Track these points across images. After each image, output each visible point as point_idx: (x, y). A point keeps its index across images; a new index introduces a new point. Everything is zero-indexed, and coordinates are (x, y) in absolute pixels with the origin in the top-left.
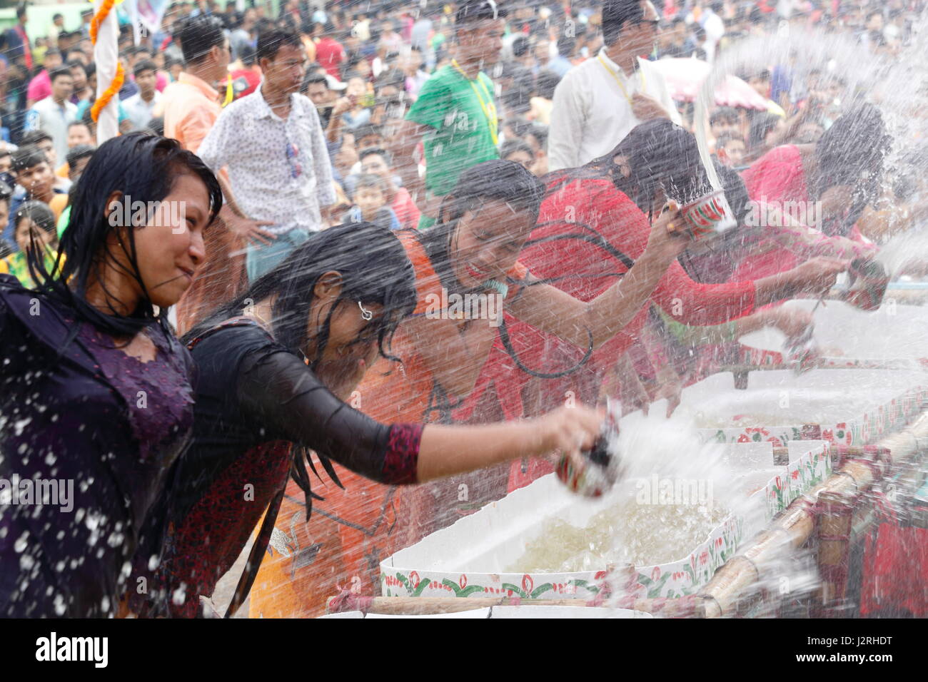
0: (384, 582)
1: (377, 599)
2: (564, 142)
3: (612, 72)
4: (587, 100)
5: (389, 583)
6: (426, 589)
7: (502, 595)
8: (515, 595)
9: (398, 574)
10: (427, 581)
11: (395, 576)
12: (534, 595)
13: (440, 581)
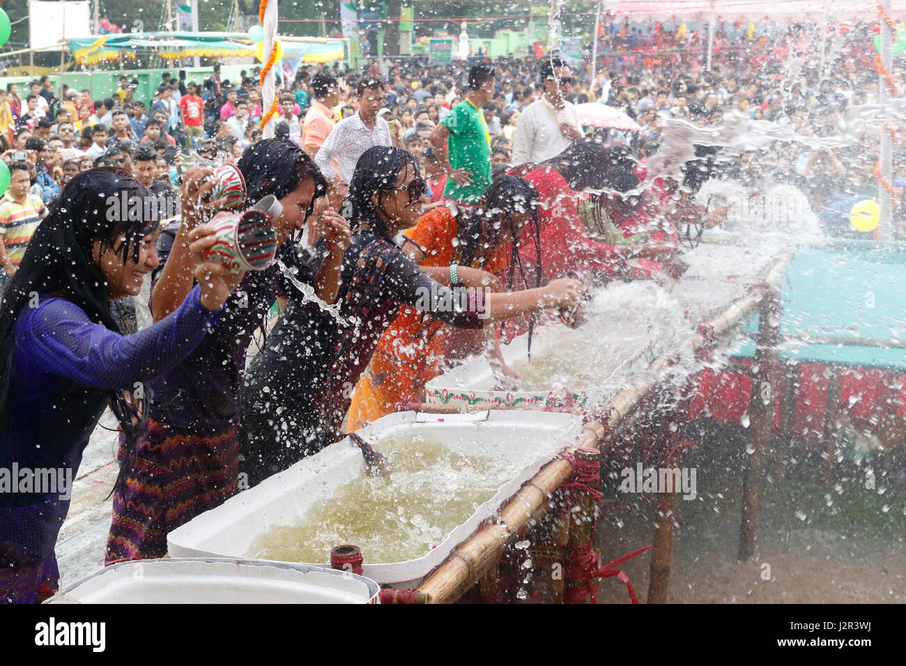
0: (427, 395)
1: (424, 404)
2: (523, 150)
3: (549, 109)
4: (536, 126)
5: (430, 395)
6: (452, 400)
7: (495, 404)
8: (502, 404)
9: (436, 391)
10: (452, 394)
11: (434, 391)
12: (513, 405)
13: (460, 395)
